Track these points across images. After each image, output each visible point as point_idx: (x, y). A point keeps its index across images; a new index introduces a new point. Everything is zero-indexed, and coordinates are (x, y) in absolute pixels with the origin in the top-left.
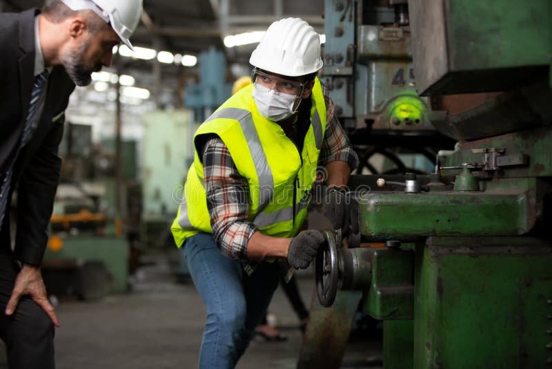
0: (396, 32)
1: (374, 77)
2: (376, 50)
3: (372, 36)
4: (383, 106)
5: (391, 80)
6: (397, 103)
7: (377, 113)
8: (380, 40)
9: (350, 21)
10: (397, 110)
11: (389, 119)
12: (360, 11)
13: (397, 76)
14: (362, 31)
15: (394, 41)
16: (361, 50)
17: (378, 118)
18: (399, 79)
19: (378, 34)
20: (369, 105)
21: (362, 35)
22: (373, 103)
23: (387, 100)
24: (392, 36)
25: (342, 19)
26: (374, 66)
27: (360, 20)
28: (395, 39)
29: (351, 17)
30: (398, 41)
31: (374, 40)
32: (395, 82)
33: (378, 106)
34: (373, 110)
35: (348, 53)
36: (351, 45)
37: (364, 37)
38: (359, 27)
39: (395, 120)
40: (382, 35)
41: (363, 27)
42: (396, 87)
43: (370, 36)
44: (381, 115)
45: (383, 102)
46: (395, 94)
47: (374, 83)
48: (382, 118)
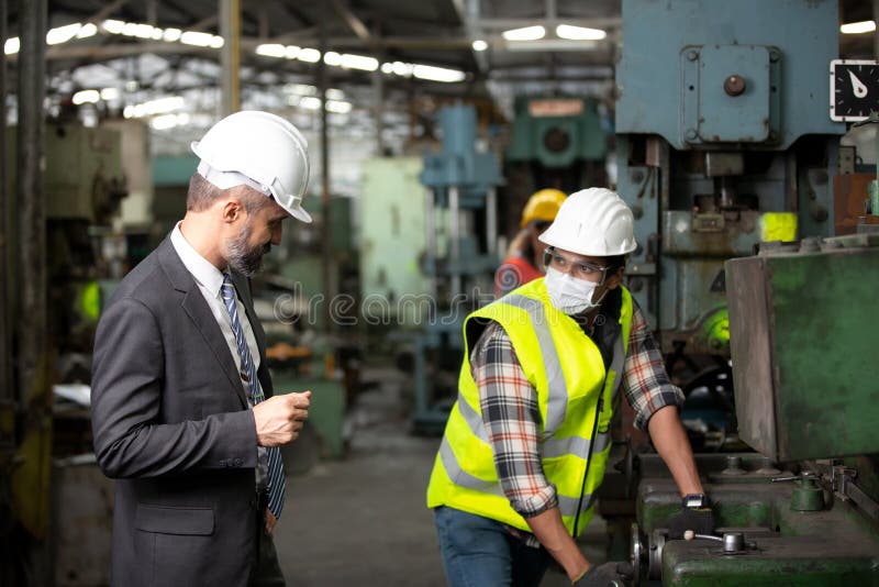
0: (715, 220)
1: (685, 282)
2: (687, 245)
3: (682, 227)
4: (697, 322)
5: (709, 286)
6: (718, 318)
7: (689, 333)
8: (693, 231)
9: (652, 196)
10: (718, 328)
11: (706, 340)
12: (665, 187)
13: (716, 281)
14: (669, 219)
15: (712, 233)
16: (667, 245)
17: (691, 340)
18: (719, 284)
19: (691, 223)
20: (679, 319)
21: (669, 225)
22: (685, 317)
23: (703, 313)
24: (709, 226)
25: (641, 195)
26: (685, 266)
27: (665, 199)
28: (714, 230)
29: (653, 191)
30: (718, 232)
31: (685, 232)
32: (714, 288)
33: (690, 322)
34: (684, 328)
35: (650, 243)
36: (653, 234)
37: (671, 228)
38: (664, 213)
39: (715, 343)
40: (696, 223)
41: (669, 213)
42: (716, 295)
43: (681, 225)
44: (696, 335)
45: (697, 317)
46: (715, 306)
47: (685, 290)
48: (697, 339)
